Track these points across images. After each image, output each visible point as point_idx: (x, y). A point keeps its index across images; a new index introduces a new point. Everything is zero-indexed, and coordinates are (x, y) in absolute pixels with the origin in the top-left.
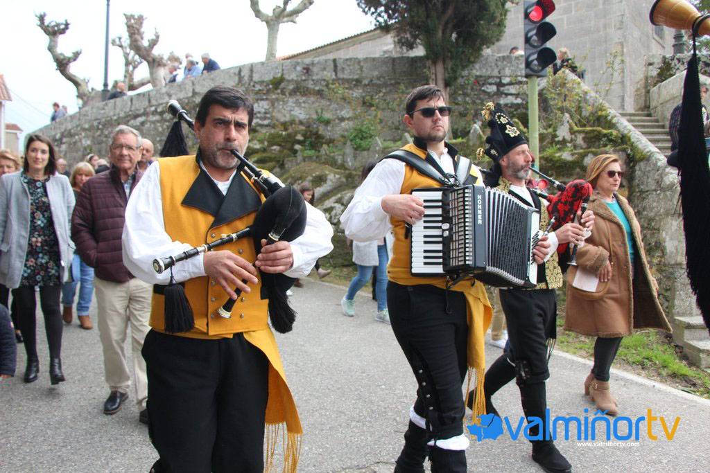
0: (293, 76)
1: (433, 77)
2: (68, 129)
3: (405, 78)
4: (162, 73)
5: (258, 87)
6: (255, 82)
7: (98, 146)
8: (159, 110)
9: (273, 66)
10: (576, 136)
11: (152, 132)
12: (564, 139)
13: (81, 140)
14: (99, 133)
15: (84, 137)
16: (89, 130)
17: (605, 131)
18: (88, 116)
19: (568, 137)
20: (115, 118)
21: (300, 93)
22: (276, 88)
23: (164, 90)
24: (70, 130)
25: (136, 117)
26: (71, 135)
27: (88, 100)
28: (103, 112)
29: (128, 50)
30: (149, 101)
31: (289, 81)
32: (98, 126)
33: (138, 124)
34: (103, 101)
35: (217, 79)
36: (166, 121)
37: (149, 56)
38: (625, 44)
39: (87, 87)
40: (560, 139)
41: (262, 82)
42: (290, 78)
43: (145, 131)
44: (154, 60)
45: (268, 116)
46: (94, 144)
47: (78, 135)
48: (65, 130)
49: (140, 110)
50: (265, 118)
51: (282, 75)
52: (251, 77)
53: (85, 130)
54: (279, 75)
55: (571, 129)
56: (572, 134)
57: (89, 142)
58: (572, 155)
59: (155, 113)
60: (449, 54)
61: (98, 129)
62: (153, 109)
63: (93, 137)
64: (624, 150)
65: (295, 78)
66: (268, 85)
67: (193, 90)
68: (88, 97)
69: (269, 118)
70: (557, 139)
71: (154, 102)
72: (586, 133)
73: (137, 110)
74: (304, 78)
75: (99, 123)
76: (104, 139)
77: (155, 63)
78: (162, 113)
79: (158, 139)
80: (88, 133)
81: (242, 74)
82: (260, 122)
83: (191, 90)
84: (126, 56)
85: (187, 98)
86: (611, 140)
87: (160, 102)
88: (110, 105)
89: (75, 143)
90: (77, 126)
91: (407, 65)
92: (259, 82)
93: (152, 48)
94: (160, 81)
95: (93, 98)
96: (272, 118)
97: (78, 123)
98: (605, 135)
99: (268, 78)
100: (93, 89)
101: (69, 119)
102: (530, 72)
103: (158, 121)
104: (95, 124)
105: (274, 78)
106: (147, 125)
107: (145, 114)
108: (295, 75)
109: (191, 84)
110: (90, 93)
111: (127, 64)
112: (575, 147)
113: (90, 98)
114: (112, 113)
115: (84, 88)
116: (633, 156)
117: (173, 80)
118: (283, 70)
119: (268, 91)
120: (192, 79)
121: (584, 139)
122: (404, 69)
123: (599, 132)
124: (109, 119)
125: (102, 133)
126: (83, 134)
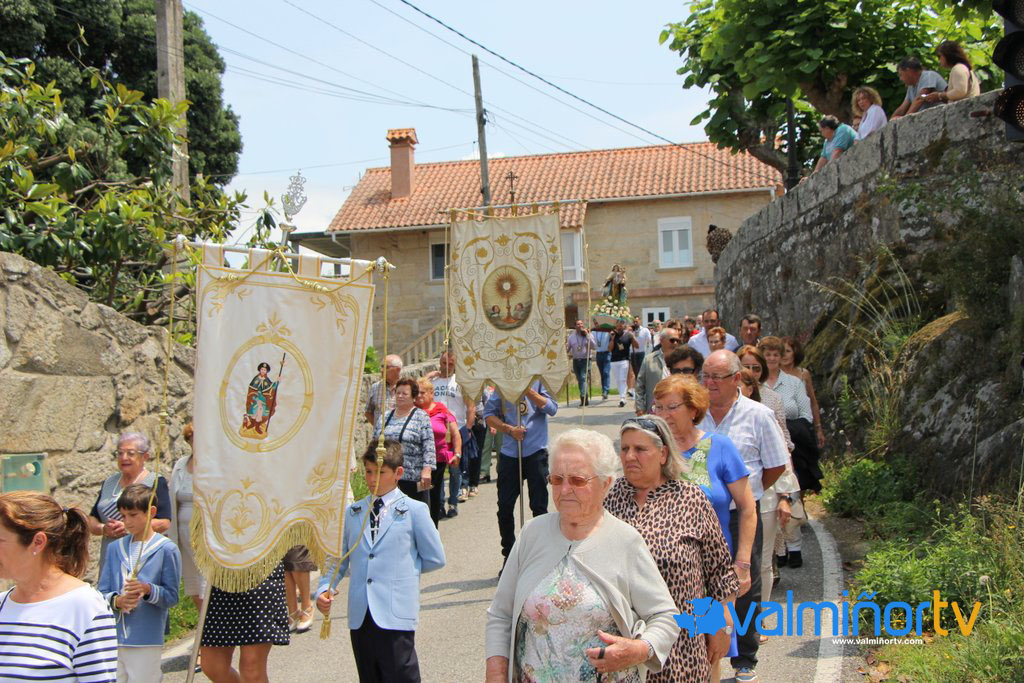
0: (964, 133)
5: (905, 167)
6: (901, 158)
8: (808, 222)
9: (929, 120)
21: (979, 163)
22: (935, 163)
25: (787, 235)
30: (799, 206)
31: (956, 144)
33: (790, 248)
36: (815, 240)
41: (910, 156)
42: (959, 138)
43: (795, 261)
45: (925, 219)
49: (790, 223)
50: (920, 225)
51: (945, 133)
52: (895, 148)
54: (940, 134)
59: (804, 227)
62: (802, 219)
63: (751, 274)
65: (968, 137)
66: (921, 159)
67: (839, 182)
69: (927, 224)
71: (803, 208)
73: (787, 223)
74: (983, 132)
81: (885, 145)
82: (913, 233)
92: (907, 155)
96: (932, 223)
99: (921, 145)
105: (931, 142)
107: (795, 229)
108: (966, 131)
118: (945, 125)
119: (923, 170)
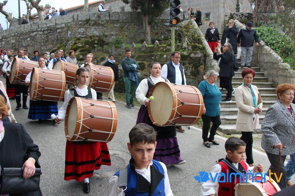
0: (93, 19)
1: (144, 21)
2: (5, 35)
3: (135, 20)
4: (43, 13)
5: (80, 23)
6: (79, 21)
7: (18, 43)
8: (42, 30)
9: (86, 15)
10: (189, 46)
11: (40, 38)
12: (185, 47)
13: (11, 40)
14: (18, 38)
15: (12, 39)
16: (14, 36)
17: (198, 45)
18: (13, 30)
19: (186, 47)
20: (25, 32)
21: (96, 25)
22: (87, 23)
23: (44, 22)
24: (6, 36)
25: (33, 32)
26: (6, 38)
27: (12, 22)
28: (19, 29)
29: (28, 2)
30: (38, 26)
31: (92, 20)
32: (18, 35)
33: (34, 35)
34: (19, 25)
35: (65, 19)
36: (45, 34)
37: (37, 7)
38: (225, 3)
39: (11, 17)
40: (184, 47)
41: (82, 21)
42: (92, 19)
43: (37, 38)
44: (39, 8)
45: (84, 34)
46: (17, 42)
47: (9, 38)
48: (4, 36)
49: (35, 29)
50: (83, 35)
51: (89, 18)
52: (77, 18)
53: (12, 36)
54: (88, 18)
55: (187, 44)
56: (188, 46)
57: (14, 41)
58: (187, 53)
59: (41, 31)
60: (150, 13)
61: (18, 36)
62: (40, 29)
63: (16, 39)
64: (203, 52)
65: (94, 19)
66: (84, 22)
67: (56, 22)
68: (12, 21)
69: (85, 35)
70: (183, 47)
71: (40, 27)
72: (192, 45)
73: (33, 29)
74: (98, 19)
75: (18, 34)
76: (21, 40)
77: (40, 9)
78: (43, 31)
79: (42, 41)
80: (14, 38)
81: (74, 17)
82: (81, 36)
83: (55, 22)
84: (27, 5)
85: (53, 26)
86: (200, 49)
87: (43, 27)
88: (22, 27)
89: (8, 41)
90: (9, 34)
91: (136, 15)
92: (81, 20)
93: (39, 3)
94: (42, 17)
95: (14, 22)
96: (86, 34)
97: (9, 33)
98: (198, 47)
99: (84, 19)
100: (14, 18)
101: (5, 31)
102: (172, 25)
103: (42, 34)
104: (16, 34)
105: (86, 19)
106: (38, 36)
107: (37, 31)
108: (94, 18)
109: (54, 20)
110: (13, 19)
111: (28, 8)
112: (189, 50)
113: (13, 22)
114: (23, 30)
115: (10, 17)
116: (206, 54)
117: (47, 18)
118: (90, 16)
119: (84, 24)
120: (55, 18)
121: (191, 47)
122: (135, 17)
123: (196, 45)
124: (22, 32)
125: (20, 37)
126: (12, 38)
